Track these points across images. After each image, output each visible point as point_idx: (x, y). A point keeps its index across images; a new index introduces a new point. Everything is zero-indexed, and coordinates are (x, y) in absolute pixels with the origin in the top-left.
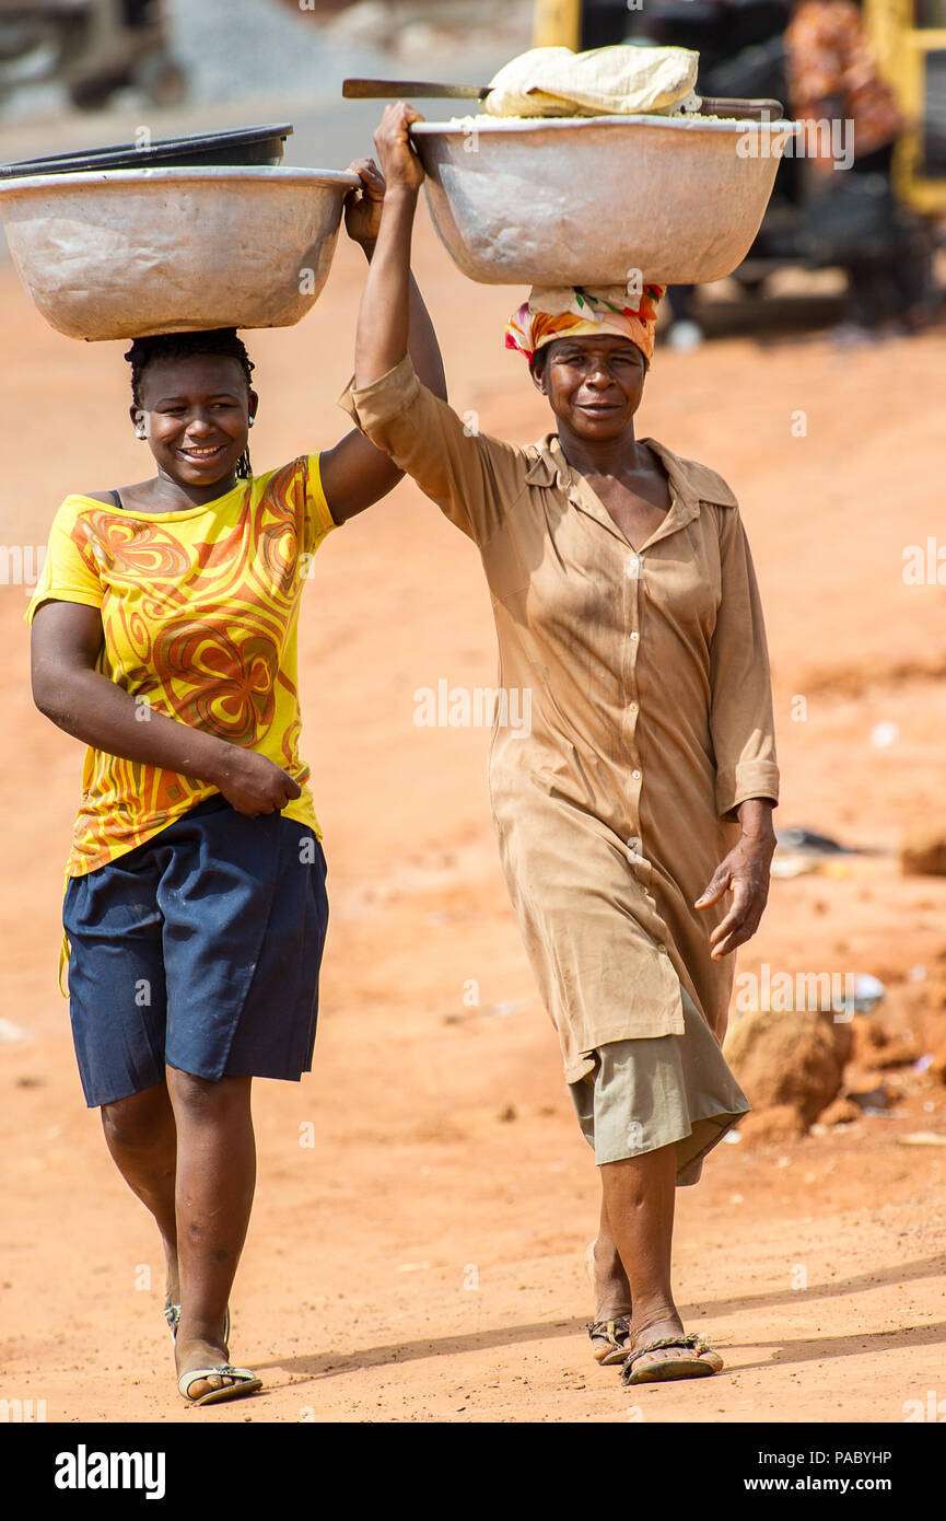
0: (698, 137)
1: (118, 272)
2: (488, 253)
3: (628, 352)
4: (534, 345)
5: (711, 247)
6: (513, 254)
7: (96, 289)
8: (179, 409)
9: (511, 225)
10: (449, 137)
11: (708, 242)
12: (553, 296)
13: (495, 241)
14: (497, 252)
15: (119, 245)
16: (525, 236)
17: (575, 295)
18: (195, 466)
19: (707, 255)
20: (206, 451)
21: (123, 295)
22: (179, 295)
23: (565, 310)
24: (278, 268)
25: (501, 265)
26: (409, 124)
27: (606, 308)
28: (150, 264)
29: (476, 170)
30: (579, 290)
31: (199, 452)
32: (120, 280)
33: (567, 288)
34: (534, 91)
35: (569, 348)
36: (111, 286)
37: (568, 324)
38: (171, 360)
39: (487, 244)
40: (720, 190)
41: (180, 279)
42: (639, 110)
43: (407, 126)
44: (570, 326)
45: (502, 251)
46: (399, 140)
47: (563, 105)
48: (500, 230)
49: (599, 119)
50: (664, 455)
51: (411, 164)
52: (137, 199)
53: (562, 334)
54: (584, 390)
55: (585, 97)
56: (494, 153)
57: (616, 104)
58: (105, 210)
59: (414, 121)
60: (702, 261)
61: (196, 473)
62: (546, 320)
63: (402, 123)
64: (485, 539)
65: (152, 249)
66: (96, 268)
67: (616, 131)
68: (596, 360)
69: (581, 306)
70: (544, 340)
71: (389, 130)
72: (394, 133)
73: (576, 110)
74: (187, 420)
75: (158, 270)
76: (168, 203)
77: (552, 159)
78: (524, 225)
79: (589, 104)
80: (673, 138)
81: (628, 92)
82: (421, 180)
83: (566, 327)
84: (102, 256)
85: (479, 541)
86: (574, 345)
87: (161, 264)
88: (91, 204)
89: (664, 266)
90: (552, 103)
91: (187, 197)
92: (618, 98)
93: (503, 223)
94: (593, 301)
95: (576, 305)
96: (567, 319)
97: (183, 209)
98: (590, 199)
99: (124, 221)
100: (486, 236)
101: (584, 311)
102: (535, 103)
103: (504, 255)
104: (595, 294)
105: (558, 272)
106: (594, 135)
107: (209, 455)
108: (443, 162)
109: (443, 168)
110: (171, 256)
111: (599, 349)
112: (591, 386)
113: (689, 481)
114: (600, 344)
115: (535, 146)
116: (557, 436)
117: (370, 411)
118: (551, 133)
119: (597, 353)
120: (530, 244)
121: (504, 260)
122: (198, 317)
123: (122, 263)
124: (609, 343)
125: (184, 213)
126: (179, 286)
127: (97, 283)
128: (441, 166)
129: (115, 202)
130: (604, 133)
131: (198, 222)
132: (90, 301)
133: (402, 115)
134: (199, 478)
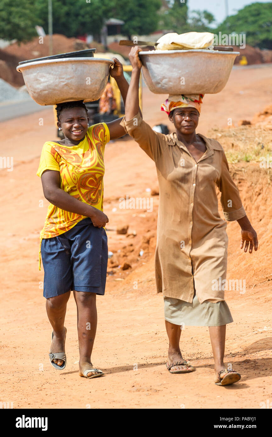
0: (215, 55)
1: (56, 86)
2: (160, 85)
3: (195, 112)
4: (170, 110)
5: (218, 84)
6: (166, 86)
7: (50, 90)
8: (71, 121)
9: (166, 78)
10: (149, 55)
11: (217, 83)
12: (176, 97)
13: (161, 83)
14: (162, 85)
15: (56, 79)
16: (170, 81)
17: (182, 97)
18: (76, 135)
19: (217, 86)
20: (78, 131)
21: (57, 91)
22: (72, 91)
23: (179, 100)
24: (96, 84)
25: (163, 89)
26: (139, 52)
27: (190, 100)
28: (64, 83)
29: (157, 64)
30: (183, 95)
31: (77, 131)
32: (56, 88)
33: (179, 95)
34: (173, 43)
35: (180, 111)
36: (54, 90)
37: (180, 104)
38: (68, 108)
39: (159, 83)
40: (220, 69)
41: (72, 87)
42: (199, 48)
43: (138, 52)
44: (180, 105)
45: (163, 85)
46: (136, 56)
47: (179, 47)
48: (163, 79)
49: (190, 50)
50: (204, 138)
51: (139, 62)
52: (61, 67)
53: (178, 107)
54: (184, 122)
55: (186, 44)
56: (161, 59)
57: (194, 46)
58: (52, 70)
59: (140, 51)
60: (215, 88)
61: (76, 137)
62: (173, 103)
63: (137, 51)
64: (156, 159)
65: (65, 79)
66: (50, 85)
67: (194, 53)
68: (187, 114)
69: (183, 99)
70: (173, 109)
71: (133, 53)
72: (134, 54)
73: (183, 48)
74: (73, 124)
75: (66, 85)
76: (69, 68)
77: (177, 61)
78: (170, 78)
79: (187, 46)
80: (209, 55)
81: (196, 43)
82: (141, 66)
83: (179, 105)
84: (52, 82)
85: (155, 161)
86: (181, 110)
87: (67, 83)
88: (48, 69)
89: (206, 89)
90: (177, 46)
91: (73, 66)
92: (194, 45)
93: (164, 78)
94: (186, 98)
95: (182, 99)
96: (179, 103)
97: (72, 69)
98: (187, 71)
99: (57, 73)
100: (159, 81)
101: (184, 101)
102: (173, 46)
103: (164, 86)
104: (187, 97)
105: (178, 90)
106: (188, 55)
107: (79, 132)
108: (148, 62)
109: (148, 64)
110: (69, 81)
111: (187, 111)
112: (186, 121)
113: (211, 144)
114: (188, 110)
115: (173, 57)
116: (176, 133)
117: (129, 127)
118: (177, 54)
119: (187, 112)
120: (171, 83)
121: (164, 87)
122: (76, 97)
123: (57, 83)
124: (190, 110)
125: (73, 70)
126: (72, 89)
127: (50, 89)
128: (147, 63)
129: (55, 68)
130: (191, 54)
131: (76, 72)
132: (48, 94)
133: (137, 50)
134: (77, 139)
